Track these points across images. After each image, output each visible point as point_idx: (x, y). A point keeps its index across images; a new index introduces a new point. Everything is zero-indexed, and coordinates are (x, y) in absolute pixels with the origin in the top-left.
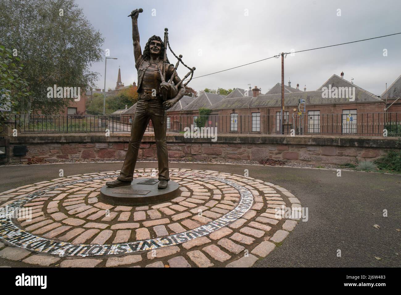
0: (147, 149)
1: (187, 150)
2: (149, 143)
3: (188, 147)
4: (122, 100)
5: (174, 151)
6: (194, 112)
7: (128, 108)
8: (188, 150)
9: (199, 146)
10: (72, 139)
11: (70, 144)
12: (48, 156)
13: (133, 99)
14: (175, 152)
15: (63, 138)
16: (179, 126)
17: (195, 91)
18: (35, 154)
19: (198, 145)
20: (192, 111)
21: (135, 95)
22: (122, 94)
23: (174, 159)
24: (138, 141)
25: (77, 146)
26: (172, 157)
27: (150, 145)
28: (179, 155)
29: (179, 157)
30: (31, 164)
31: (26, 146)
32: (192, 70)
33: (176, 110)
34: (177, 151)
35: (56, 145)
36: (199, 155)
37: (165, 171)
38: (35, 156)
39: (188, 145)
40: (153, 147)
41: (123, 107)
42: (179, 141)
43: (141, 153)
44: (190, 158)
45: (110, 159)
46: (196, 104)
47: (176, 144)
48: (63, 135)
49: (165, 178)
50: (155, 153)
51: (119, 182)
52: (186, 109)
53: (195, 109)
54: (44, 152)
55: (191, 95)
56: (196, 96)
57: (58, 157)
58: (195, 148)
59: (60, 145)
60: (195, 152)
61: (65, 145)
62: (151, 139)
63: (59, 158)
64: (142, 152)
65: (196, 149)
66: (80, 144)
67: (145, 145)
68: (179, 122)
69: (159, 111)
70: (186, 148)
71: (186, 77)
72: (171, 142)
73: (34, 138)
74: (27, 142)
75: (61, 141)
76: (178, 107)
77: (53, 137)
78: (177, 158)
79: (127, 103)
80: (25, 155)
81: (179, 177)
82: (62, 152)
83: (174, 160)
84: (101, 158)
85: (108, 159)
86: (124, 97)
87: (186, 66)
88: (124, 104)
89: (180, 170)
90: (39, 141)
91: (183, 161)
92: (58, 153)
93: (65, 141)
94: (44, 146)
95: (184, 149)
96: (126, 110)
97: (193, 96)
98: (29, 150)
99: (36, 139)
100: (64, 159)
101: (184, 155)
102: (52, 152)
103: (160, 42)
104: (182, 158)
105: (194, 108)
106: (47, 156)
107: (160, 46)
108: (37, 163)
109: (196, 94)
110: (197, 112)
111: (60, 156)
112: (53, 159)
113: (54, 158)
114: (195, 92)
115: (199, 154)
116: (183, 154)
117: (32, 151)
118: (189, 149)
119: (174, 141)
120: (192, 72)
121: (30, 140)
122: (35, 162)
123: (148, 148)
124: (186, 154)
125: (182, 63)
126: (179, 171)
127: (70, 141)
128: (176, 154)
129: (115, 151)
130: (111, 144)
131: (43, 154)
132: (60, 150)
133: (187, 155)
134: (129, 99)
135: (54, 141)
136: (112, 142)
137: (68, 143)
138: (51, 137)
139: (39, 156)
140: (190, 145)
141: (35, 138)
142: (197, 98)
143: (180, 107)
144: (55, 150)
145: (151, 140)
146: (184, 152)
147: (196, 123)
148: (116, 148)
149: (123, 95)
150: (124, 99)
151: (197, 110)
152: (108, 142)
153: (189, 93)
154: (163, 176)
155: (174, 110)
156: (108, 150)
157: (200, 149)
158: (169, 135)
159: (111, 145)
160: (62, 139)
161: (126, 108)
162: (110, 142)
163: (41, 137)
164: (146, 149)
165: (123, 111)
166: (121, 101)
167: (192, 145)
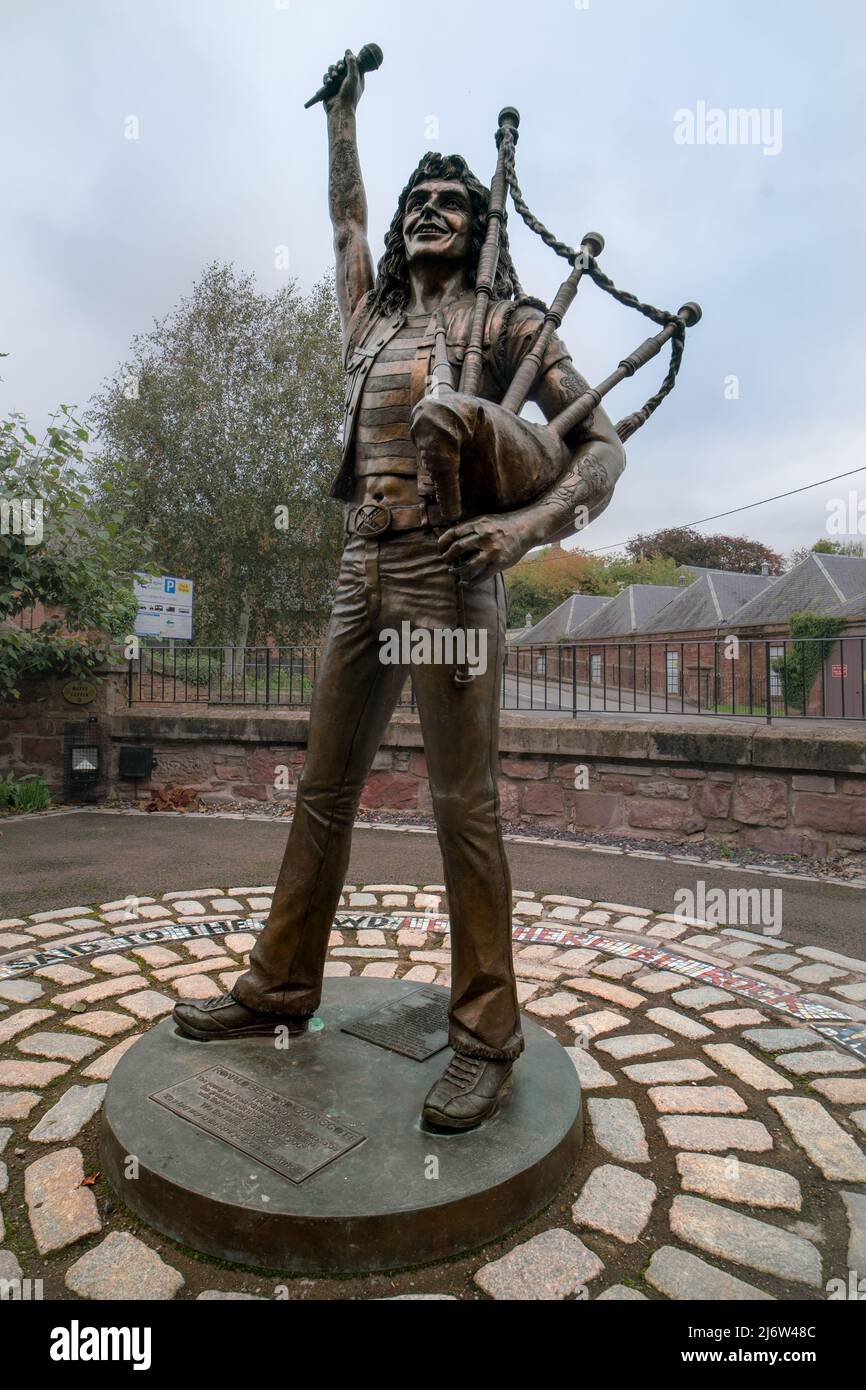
0: (537, 784)
1: (712, 799)
2: (545, 757)
3: (721, 786)
4: (516, 598)
5: (651, 802)
6: (770, 630)
7: (534, 625)
8: (720, 803)
9: (775, 787)
10: (276, 730)
11: (272, 749)
12: (210, 787)
13: (552, 591)
14: (658, 804)
15: (250, 728)
16: (712, 682)
17: (774, 556)
18: (173, 778)
19: (768, 782)
20: (763, 626)
21: (556, 581)
22: (516, 577)
23: (651, 835)
24: (341, 784)
25: (293, 755)
26: (646, 828)
27: (551, 769)
28: (677, 820)
29: (677, 830)
30: (156, 810)
31: (150, 751)
32: (677, 325)
33: (699, 626)
34: (668, 804)
35: (231, 751)
36: (776, 828)
37: (482, 993)
38: (174, 784)
39: (717, 777)
40: (560, 774)
41: (518, 620)
42: (675, 758)
43: (515, 800)
44: (730, 837)
45: (400, 812)
46: (776, 601)
47: (663, 771)
48: (250, 714)
49: (478, 1045)
50: (568, 803)
51: (238, 1012)
52: (736, 620)
53: (773, 619)
54: (198, 773)
55: (756, 570)
56: (778, 573)
57: (238, 791)
58: (753, 795)
59: (243, 749)
60: (755, 813)
61: (257, 750)
62: (554, 740)
63: (241, 795)
64: (516, 796)
65: (758, 798)
66: (301, 752)
67: (531, 767)
68: (709, 669)
69: (441, 604)
70: (707, 789)
71: (629, 368)
72: (639, 759)
73: (170, 723)
74: (155, 735)
75: (244, 738)
76: (708, 612)
77: (222, 723)
78: (668, 836)
79: (533, 606)
80: (148, 777)
81: (627, 982)
82: (250, 776)
83: (650, 846)
84: (370, 807)
85: (393, 811)
86: (524, 587)
87: (626, 299)
88: (521, 611)
89: (653, 921)
90: (184, 736)
91: (692, 850)
92: (236, 777)
93: (256, 738)
94: (199, 752)
95: (700, 795)
96: (528, 631)
97: (765, 571)
98: (159, 763)
99: (177, 726)
100: (253, 801)
101: (701, 825)
102: (220, 775)
103: (463, 182)
104: (688, 835)
105: (769, 615)
106: (206, 785)
107: (461, 208)
108: (172, 810)
109: (779, 563)
110: (781, 629)
111: (242, 787)
112: (221, 800)
113: (226, 794)
114: (776, 560)
115: (774, 824)
116: (693, 819)
117: (169, 766)
118: (725, 798)
119: (654, 755)
120: (678, 336)
121: (162, 731)
122: (170, 805)
123: (540, 780)
124: (711, 817)
125: (603, 282)
126: (647, 927)
127: (271, 739)
128: (662, 814)
129: (416, 784)
130: (403, 756)
131: (196, 780)
132: (242, 768)
133: (711, 823)
134: (540, 594)
135: (225, 736)
136: (409, 748)
137: (267, 745)
138: (217, 721)
139: (183, 784)
140: (729, 777)
141: (174, 725)
142: (781, 578)
143: (715, 615)
144: (228, 768)
145: (552, 749)
146: (700, 810)
147: (777, 672)
148: (419, 774)
149: (521, 582)
150: (523, 593)
151: (780, 625)
152: (391, 747)
153: (752, 564)
154: (471, 1026)
155: (693, 624)
156: (391, 776)
157: (779, 800)
158: (631, 730)
159: (404, 758)
160: (247, 730)
161: (529, 623)
162: (398, 749)
163: (190, 720)
164: (533, 784)
165: (517, 634)
166: (514, 601)
167: (741, 780)
